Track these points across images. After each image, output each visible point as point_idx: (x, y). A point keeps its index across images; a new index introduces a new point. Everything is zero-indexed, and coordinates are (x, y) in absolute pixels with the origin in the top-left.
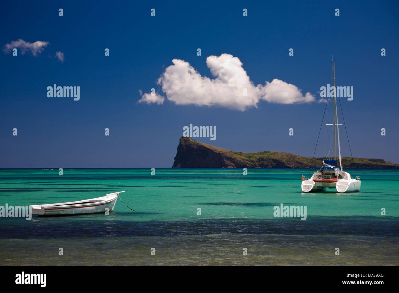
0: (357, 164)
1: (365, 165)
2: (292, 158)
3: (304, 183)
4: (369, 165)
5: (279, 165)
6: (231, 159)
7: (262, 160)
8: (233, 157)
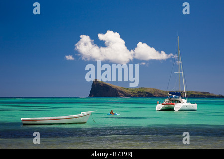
0: (194, 95)
1: (198, 95)
2: (156, 91)
3: (158, 106)
4: (201, 96)
5: (150, 95)
6: (122, 92)
7: (140, 92)
8: (123, 91)
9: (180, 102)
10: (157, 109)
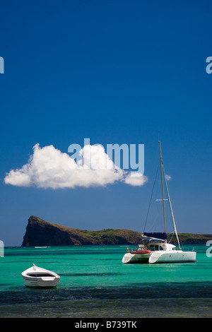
0: (193, 240)
5: (122, 241)
6: (77, 237)
7: (106, 237)
8: (78, 235)
9: (162, 249)
10: (123, 261)
